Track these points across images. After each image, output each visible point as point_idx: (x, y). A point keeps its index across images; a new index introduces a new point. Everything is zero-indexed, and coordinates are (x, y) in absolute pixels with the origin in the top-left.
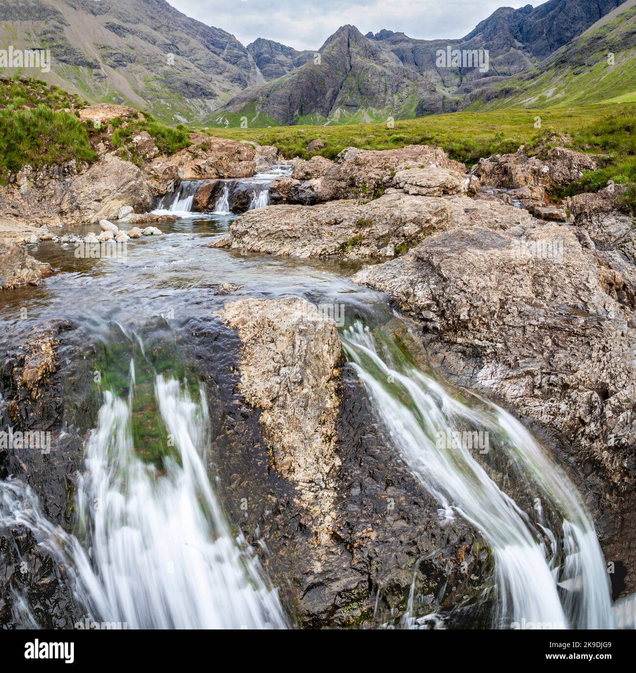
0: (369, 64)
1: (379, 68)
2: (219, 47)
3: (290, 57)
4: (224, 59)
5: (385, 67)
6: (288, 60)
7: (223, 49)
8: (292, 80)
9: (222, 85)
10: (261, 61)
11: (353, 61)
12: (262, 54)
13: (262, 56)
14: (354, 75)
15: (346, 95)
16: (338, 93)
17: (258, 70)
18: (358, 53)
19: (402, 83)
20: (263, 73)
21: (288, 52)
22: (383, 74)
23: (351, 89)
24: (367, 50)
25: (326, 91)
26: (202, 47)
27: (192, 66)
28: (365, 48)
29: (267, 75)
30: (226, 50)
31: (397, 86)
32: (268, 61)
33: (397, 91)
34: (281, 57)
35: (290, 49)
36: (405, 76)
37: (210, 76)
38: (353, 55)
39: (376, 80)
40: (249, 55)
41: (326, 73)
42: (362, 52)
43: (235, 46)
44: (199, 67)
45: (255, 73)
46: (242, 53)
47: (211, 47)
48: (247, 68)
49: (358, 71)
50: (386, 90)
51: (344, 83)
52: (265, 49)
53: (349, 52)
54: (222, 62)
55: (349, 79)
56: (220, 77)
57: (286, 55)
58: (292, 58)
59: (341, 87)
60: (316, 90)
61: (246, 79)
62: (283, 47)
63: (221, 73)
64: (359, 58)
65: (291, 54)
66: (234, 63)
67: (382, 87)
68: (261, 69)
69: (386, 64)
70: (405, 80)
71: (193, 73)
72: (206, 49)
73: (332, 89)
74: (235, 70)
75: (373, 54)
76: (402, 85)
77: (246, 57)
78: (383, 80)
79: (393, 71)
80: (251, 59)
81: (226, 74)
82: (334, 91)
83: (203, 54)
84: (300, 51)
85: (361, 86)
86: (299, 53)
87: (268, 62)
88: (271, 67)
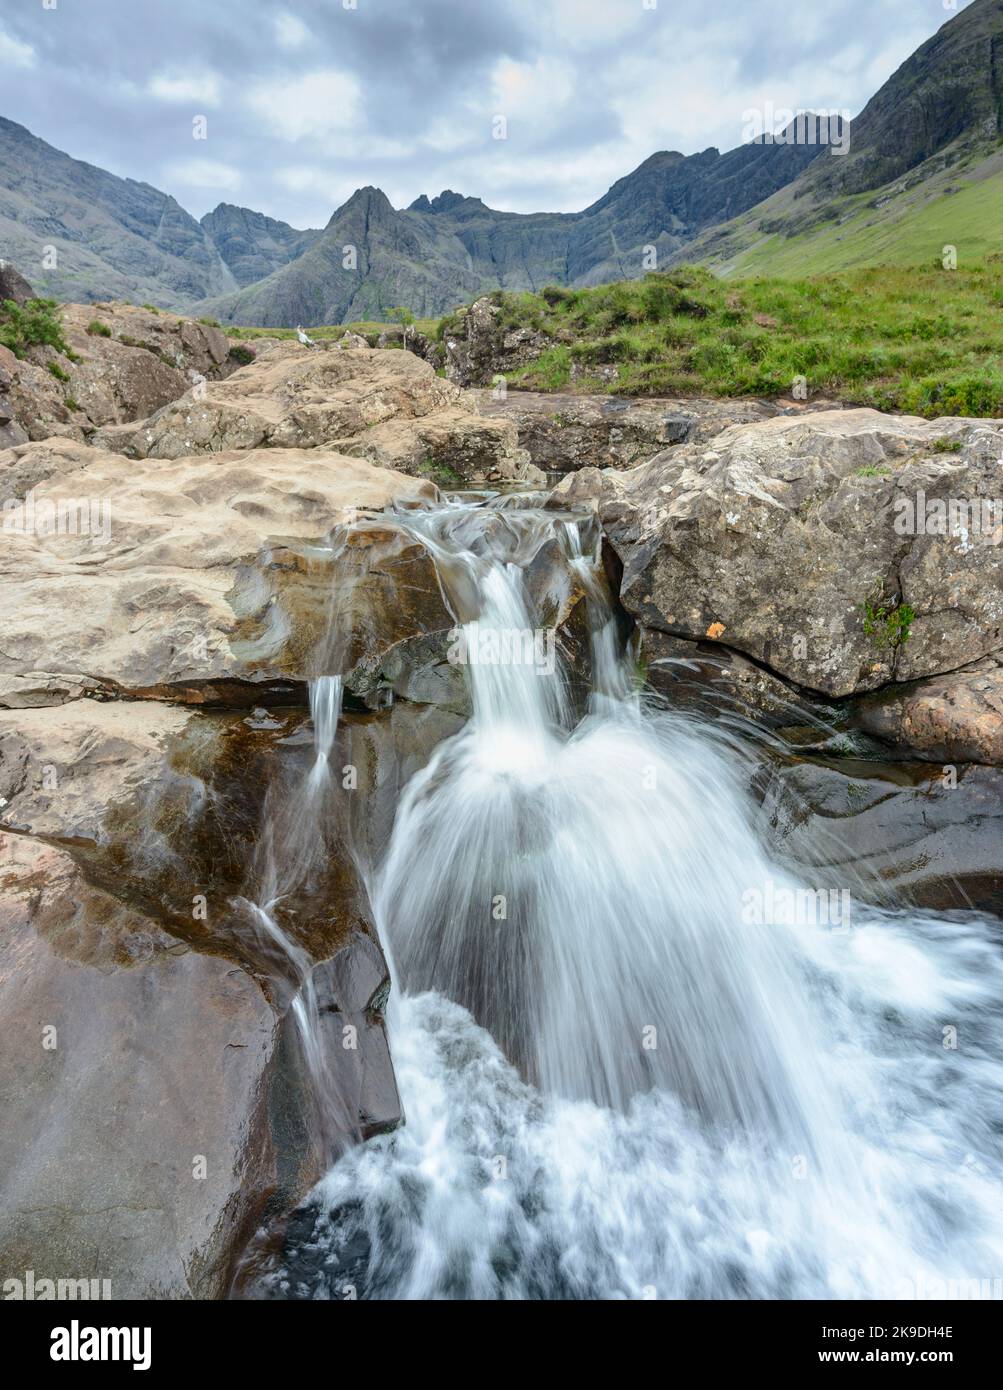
0: (398, 263)
1: (416, 270)
2: (147, 222)
3: (282, 241)
4: (159, 246)
5: (428, 267)
6: (280, 248)
7: (155, 224)
8: (268, 291)
9: (157, 295)
10: (230, 251)
11: (373, 256)
12: (229, 235)
13: (229, 241)
14: (373, 282)
15: (359, 316)
16: (345, 312)
17: (224, 266)
18: (382, 243)
19: (453, 296)
20: (234, 272)
21: (280, 230)
22: (420, 280)
23: (367, 306)
24: (397, 237)
25: (325, 310)
26: (112, 223)
27: (95, 260)
28: (395, 234)
29: (244, 277)
30: (160, 228)
31: (443, 301)
32: (242, 250)
33: (442, 309)
34: (267, 243)
35: (283, 225)
36: (459, 284)
37: (133, 278)
38: (374, 245)
39: (409, 290)
40: (206, 238)
41: (325, 278)
42: (389, 240)
43: (178, 221)
44: (112, 261)
45: (220, 273)
46: (193, 234)
47: (131, 221)
48: (204, 262)
49: (380, 276)
50: (424, 307)
51: (356, 297)
52: (234, 226)
53: (366, 239)
54: (154, 252)
55: (365, 289)
56: (153, 282)
57: (276, 238)
58: (286, 245)
59: (351, 303)
60: (308, 309)
61: (202, 283)
62: (269, 221)
63: (154, 274)
64: (383, 252)
65: (284, 235)
66: (179, 254)
67: (418, 303)
68: (230, 264)
69: (430, 262)
70: (459, 291)
71: (100, 275)
72: (121, 227)
73: (336, 306)
74: (181, 265)
75: (408, 245)
76: (453, 300)
77: (201, 241)
78: (420, 291)
79: (440, 275)
80: (210, 246)
81: (164, 275)
82: (339, 309)
83: (117, 238)
84: (301, 230)
85: (383, 302)
86: (300, 234)
87: (243, 253)
88: (247, 261)
